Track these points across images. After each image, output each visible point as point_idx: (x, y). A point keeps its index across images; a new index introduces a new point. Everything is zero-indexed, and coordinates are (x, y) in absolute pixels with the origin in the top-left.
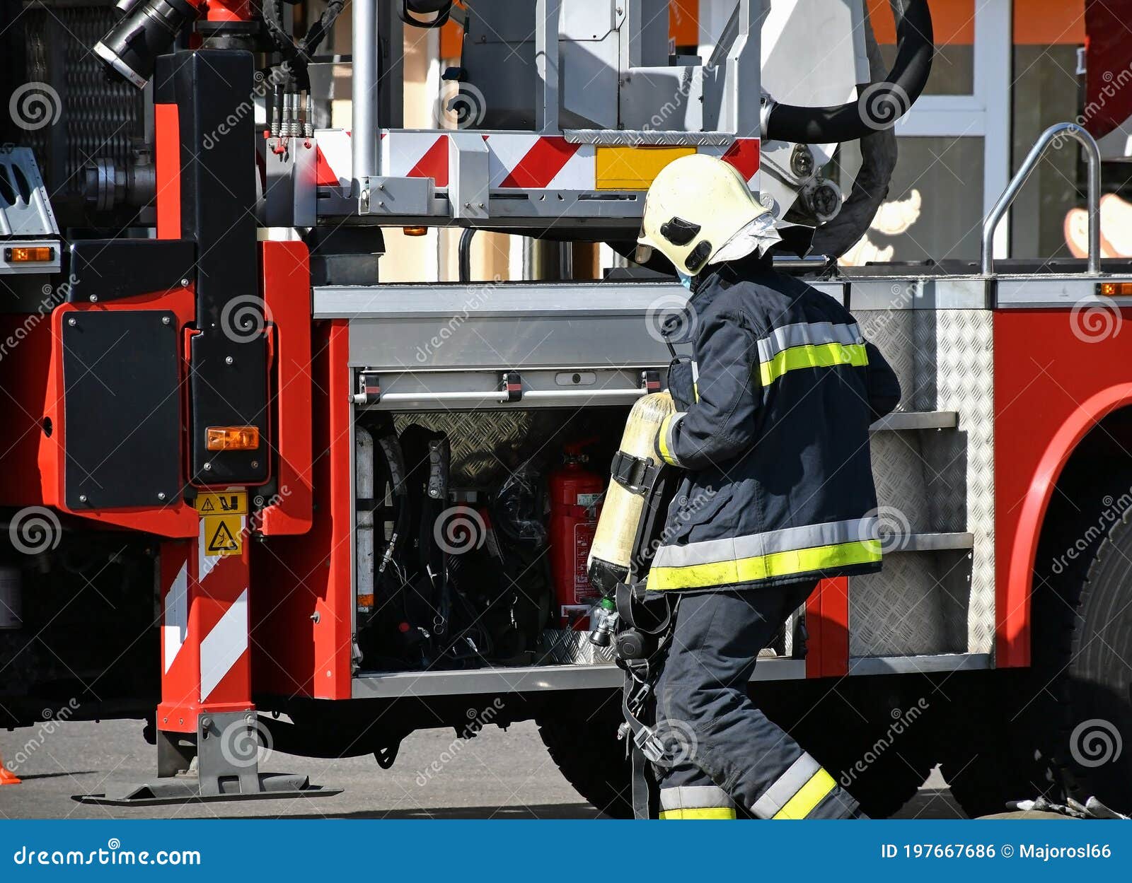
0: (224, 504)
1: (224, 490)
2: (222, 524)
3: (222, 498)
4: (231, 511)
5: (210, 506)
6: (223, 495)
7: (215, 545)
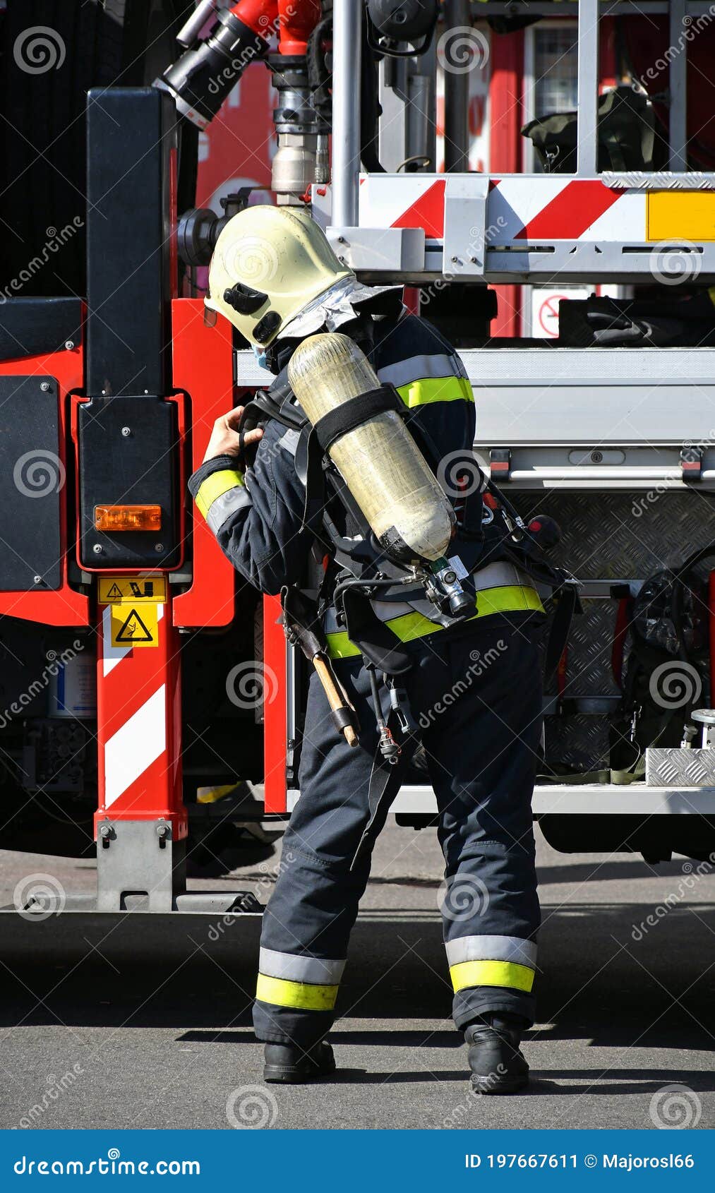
0: (136, 590)
1: (136, 575)
2: (134, 612)
3: (133, 585)
4: (146, 598)
5: (117, 593)
6: (134, 581)
7: (124, 636)
